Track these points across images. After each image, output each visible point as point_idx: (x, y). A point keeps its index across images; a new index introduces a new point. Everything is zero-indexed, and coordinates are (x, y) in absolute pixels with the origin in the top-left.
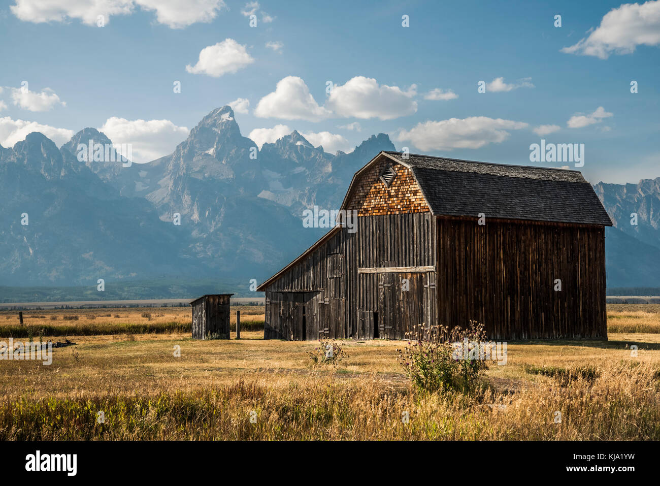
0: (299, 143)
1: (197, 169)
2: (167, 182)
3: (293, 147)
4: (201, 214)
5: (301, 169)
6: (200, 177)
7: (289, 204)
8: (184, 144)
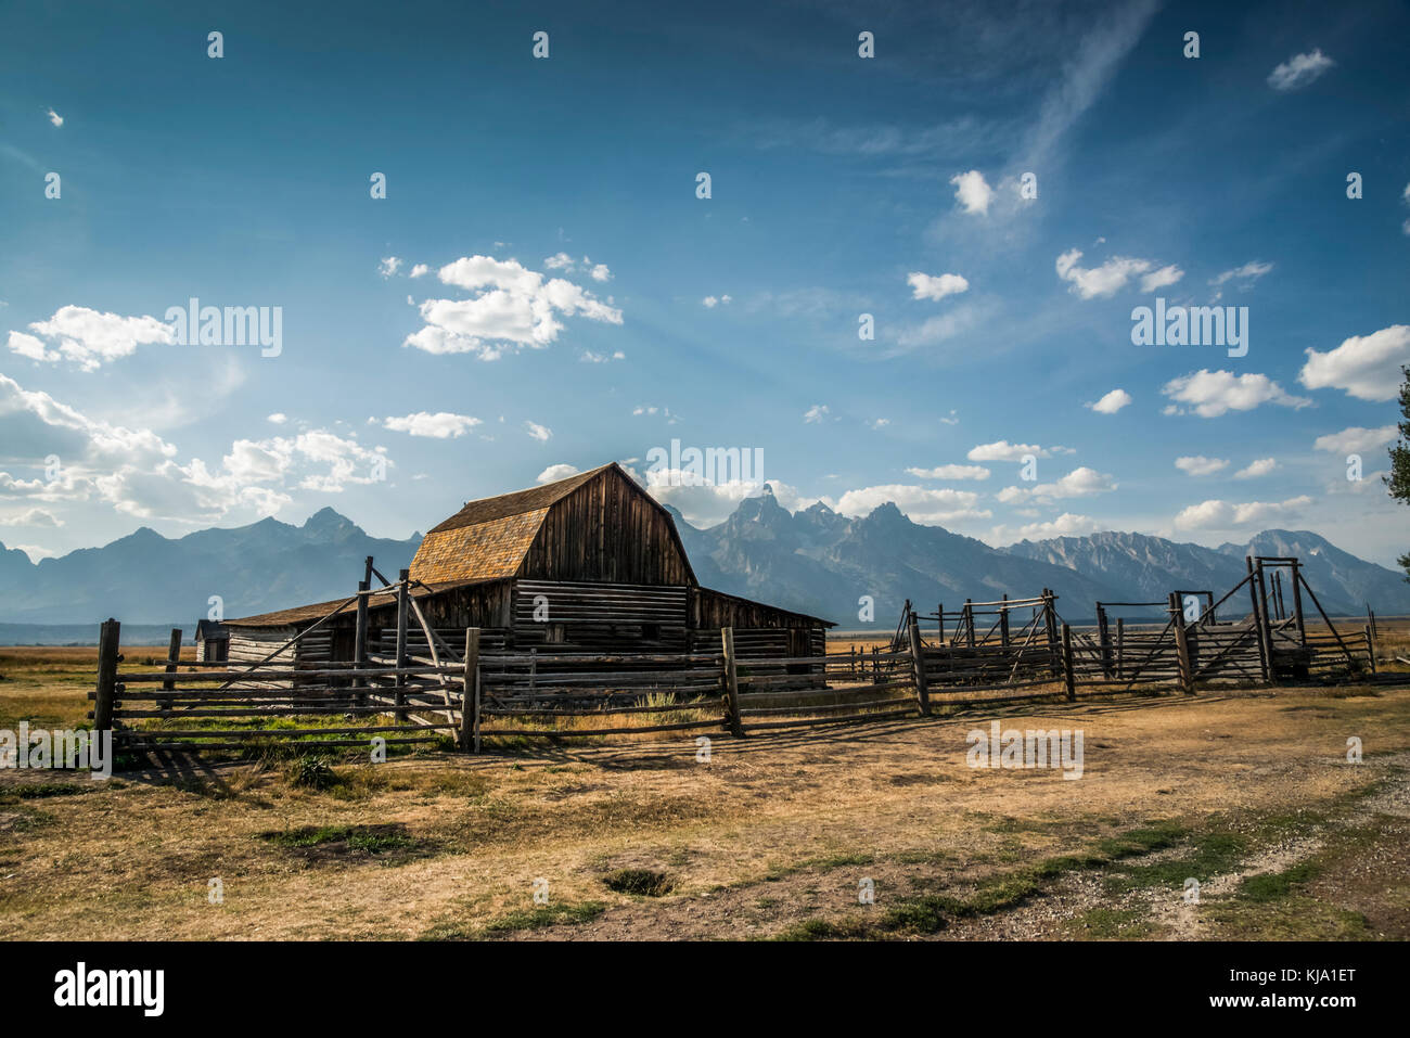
0: (823, 511)
1: (746, 533)
2: (725, 544)
3: (819, 513)
4: (753, 568)
5: (824, 532)
6: (749, 539)
7: (819, 559)
8: (735, 514)
